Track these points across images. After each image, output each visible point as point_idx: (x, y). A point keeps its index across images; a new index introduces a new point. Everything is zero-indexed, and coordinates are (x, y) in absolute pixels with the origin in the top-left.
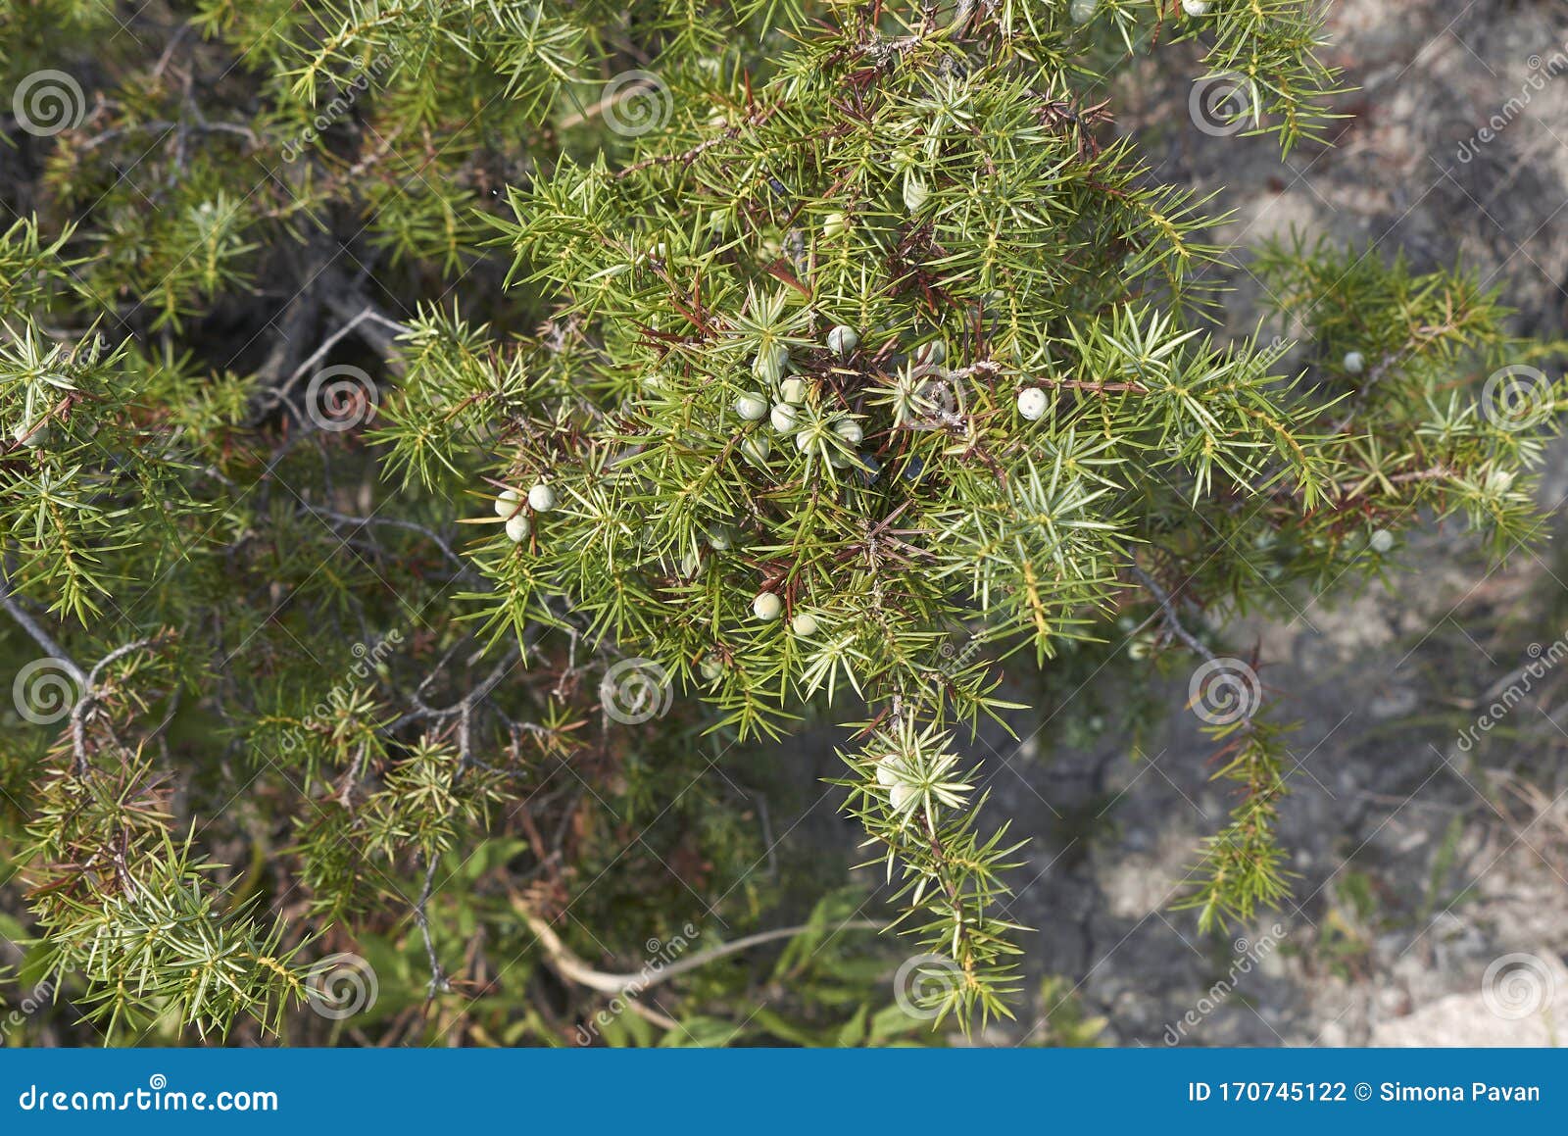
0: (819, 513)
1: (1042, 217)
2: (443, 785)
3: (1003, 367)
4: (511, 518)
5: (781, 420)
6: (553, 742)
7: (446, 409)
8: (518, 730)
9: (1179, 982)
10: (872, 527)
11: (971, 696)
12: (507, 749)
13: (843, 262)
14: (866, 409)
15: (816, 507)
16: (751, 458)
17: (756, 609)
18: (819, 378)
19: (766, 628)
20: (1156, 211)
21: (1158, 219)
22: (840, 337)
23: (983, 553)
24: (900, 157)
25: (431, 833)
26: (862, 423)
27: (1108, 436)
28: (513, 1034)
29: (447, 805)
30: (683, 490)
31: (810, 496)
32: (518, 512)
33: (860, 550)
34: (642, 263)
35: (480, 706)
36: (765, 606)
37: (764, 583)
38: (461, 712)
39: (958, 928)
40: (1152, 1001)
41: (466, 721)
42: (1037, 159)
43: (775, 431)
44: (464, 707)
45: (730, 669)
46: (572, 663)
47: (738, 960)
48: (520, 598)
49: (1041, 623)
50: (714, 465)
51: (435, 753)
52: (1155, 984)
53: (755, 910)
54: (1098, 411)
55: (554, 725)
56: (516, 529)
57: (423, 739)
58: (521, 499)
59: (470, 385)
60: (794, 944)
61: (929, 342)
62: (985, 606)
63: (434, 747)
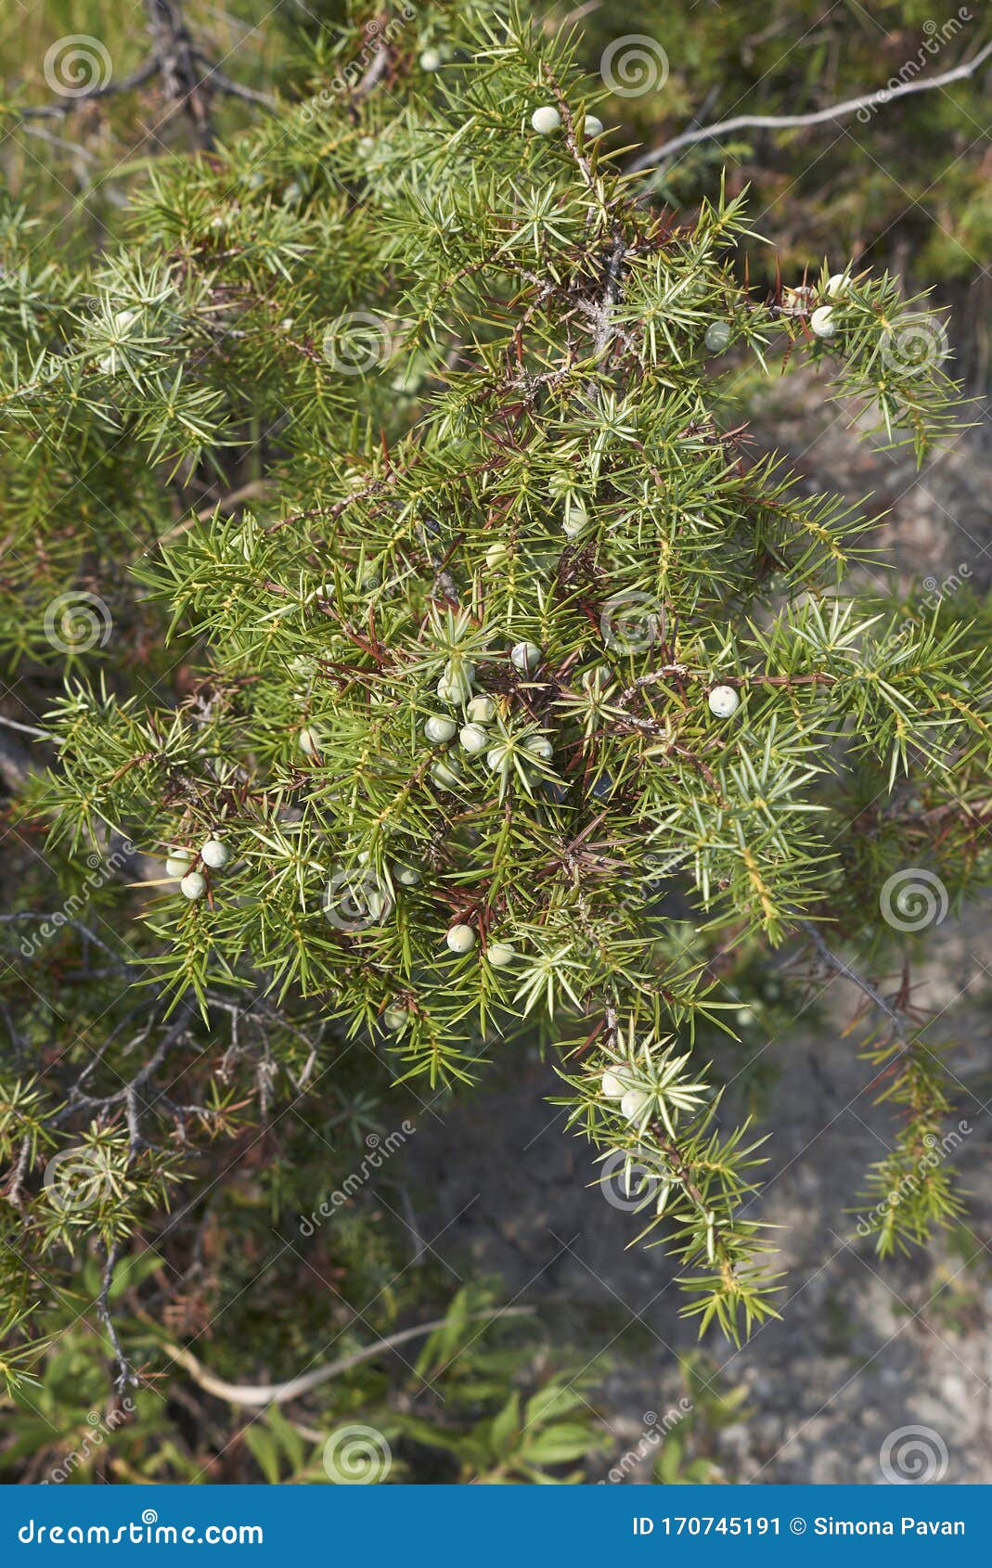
0: (514, 833)
1: (714, 522)
2: (120, 1169)
3: (690, 668)
4: (186, 875)
5: (471, 739)
6: (220, 1123)
7: (109, 774)
8: (183, 1113)
9: (798, 1352)
10: (566, 844)
11: (688, 1001)
12: (173, 1134)
13: (511, 588)
14: (554, 722)
15: (512, 826)
16: (442, 780)
17: (450, 941)
18: (508, 694)
19: (460, 962)
20: (811, 519)
21: (812, 526)
22: (521, 654)
23: (702, 843)
24: (559, 484)
25: (110, 1220)
26: (549, 737)
27: (800, 728)
28: (152, 1465)
29: (124, 1190)
30: (377, 818)
31: (504, 816)
32: (193, 870)
33: (559, 865)
34: (311, 602)
35: (144, 1091)
36: (458, 938)
37: (453, 917)
38: (125, 1098)
39: (710, 1232)
40: (777, 1375)
41: (131, 1106)
42: (701, 469)
43: (466, 751)
44: (129, 1093)
45: (415, 1016)
46: (235, 1039)
47: (377, 1365)
48: (200, 957)
49: (767, 906)
50: (406, 790)
51: (108, 1137)
52: (775, 1357)
53: (393, 1309)
54: (788, 704)
55: (218, 1106)
56: (192, 886)
57: (94, 1124)
58: (193, 857)
59: (133, 747)
60: (432, 1342)
61: (594, 668)
62: (706, 896)
63: (106, 1131)
